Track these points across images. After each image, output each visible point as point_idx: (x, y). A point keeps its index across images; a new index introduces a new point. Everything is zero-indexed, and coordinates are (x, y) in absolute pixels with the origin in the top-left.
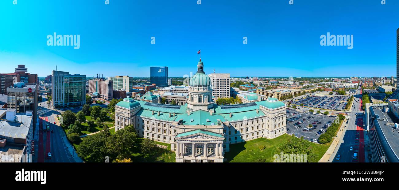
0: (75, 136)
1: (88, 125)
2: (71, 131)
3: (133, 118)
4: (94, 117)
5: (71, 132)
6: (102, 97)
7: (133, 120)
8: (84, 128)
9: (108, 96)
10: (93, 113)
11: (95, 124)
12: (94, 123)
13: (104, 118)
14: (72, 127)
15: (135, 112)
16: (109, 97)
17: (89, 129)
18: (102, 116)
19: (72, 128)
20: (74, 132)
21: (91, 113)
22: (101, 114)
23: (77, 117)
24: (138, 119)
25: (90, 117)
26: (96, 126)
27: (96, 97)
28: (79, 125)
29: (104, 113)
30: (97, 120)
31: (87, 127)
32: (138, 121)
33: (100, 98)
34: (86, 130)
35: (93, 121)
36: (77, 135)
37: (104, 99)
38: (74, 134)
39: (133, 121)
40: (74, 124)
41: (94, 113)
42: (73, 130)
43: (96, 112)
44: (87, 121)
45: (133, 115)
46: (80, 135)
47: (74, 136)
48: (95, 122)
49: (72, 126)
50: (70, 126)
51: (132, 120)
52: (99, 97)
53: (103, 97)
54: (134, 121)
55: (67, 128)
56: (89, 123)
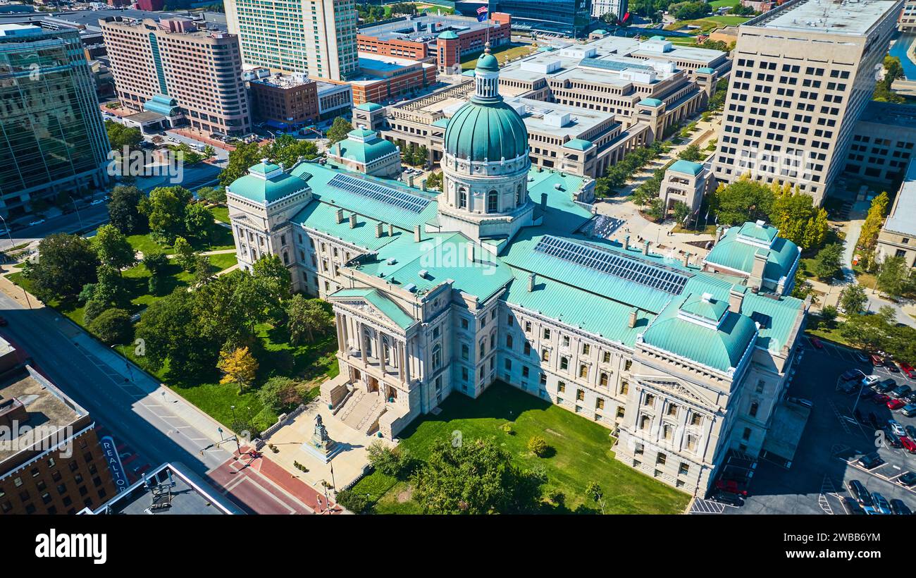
0: (115, 320)
1: (148, 273)
2: (97, 307)
3: (281, 232)
4: (166, 234)
5: (95, 312)
6: (196, 124)
7: (283, 238)
8: (137, 286)
9: (224, 117)
10: (156, 222)
11: (171, 263)
12: (168, 260)
13: (205, 233)
14: (95, 292)
15: (288, 214)
16: (228, 122)
17: (154, 285)
18: (197, 229)
19: (96, 296)
20: (107, 306)
21: (151, 225)
22: (190, 222)
23: (100, 252)
24: (300, 236)
25: (150, 236)
26: (178, 269)
27: (165, 122)
28: (114, 279)
29: (200, 214)
30: (177, 247)
31: (145, 279)
32: (301, 242)
33: (186, 130)
34: (144, 291)
35: (163, 255)
36: (123, 313)
37: (206, 134)
38: (108, 315)
39: (283, 242)
40: (96, 281)
41: (163, 222)
42: (102, 303)
43: (168, 215)
44: (140, 256)
45: (281, 222)
46: (131, 314)
47: (110, 320)
48: (170, 257)
49: (92, 289)
50: (85, 292)
51: (279, 240)
52: (182, 123)
53: (201, 121)
54: (287, 241)
55: (73, 303)
56: (149, 263)
